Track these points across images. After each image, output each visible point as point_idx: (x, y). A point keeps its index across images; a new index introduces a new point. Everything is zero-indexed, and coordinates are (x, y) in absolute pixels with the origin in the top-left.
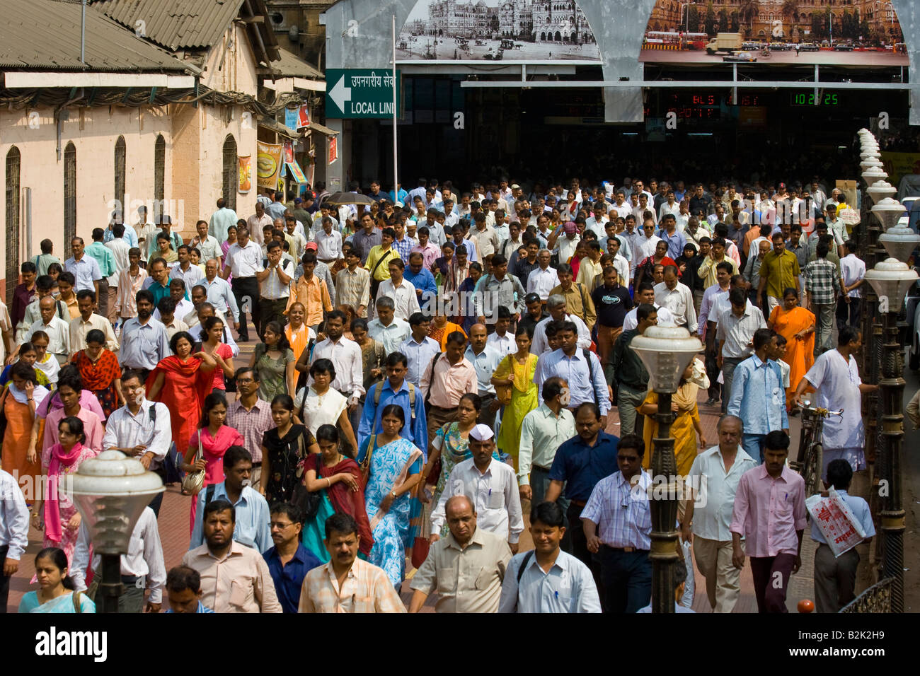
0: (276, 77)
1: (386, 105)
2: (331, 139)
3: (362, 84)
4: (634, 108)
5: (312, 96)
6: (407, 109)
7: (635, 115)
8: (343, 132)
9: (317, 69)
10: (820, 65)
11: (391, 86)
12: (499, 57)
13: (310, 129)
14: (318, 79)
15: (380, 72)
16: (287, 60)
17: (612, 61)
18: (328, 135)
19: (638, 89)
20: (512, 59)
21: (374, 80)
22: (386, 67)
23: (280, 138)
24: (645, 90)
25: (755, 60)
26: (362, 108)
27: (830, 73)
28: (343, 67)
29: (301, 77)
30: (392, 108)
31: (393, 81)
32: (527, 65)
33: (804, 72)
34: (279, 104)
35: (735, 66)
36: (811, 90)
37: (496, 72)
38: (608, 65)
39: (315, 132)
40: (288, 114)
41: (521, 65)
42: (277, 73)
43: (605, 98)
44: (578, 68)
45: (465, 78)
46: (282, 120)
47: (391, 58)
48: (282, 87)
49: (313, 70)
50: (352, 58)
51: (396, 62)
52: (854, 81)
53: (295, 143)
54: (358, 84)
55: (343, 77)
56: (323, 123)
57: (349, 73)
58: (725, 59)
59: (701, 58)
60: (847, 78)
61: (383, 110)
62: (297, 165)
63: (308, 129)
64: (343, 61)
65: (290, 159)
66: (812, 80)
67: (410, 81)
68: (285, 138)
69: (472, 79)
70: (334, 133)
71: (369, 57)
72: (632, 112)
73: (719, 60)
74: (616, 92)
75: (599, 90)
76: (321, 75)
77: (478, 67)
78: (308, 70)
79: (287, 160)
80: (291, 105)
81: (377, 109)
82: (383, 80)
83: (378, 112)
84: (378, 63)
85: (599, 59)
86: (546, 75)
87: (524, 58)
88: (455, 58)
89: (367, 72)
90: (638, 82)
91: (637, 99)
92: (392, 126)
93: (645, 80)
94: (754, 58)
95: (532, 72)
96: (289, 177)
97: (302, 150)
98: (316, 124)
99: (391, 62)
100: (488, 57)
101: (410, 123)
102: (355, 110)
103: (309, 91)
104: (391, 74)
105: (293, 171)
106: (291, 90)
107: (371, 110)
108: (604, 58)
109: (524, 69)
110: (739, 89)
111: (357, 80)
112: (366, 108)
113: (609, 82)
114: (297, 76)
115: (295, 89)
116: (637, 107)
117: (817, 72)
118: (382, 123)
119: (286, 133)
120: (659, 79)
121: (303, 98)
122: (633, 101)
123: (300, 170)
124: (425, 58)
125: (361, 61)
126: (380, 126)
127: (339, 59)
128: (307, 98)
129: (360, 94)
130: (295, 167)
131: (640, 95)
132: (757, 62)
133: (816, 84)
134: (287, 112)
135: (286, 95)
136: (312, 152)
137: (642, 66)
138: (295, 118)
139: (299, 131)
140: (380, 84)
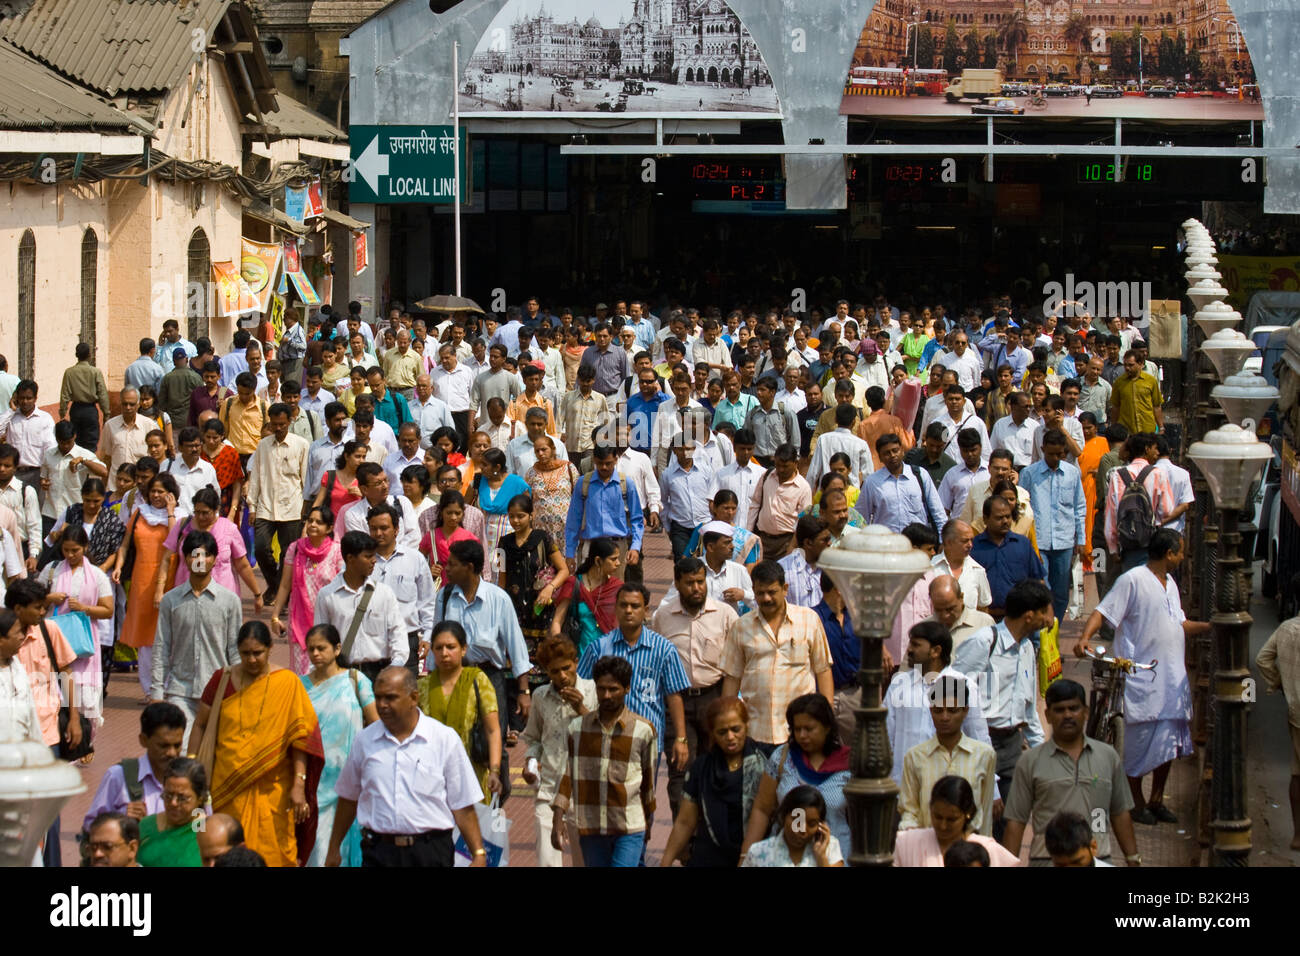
0: (271, 138)
1: (444, 182)
2: (358, 235)
3: (406, 150)
4: (832, 188)
5: (328, 168)
6: (476, 189)
7: (834, 197)
8: (377, 225)
9: (335, 125)
10: (1123, 119)
11: (451, 152)
12: (620, 108)
13: (325, 219)
14: (337, 141)
15: (435, 131)
16: (288, 112)
17: (798, 114)
18: (352, 229)
19: (839, 157)
20: (641, 110)
21: (424, 143)
22: (443, 123)
23: (278, 233)
24: (849, 159)
25: (1022, 112)
26: (406, 187)
27: (1139, 130)
28: (376, 123)
29: (310, 138)
30: (452, 187)
31: (454, 144)
32: (665, 120)
33: (1099, 130)
34: (276, 180)
35: (990, 122)
36: (1110, 159)
37: (615, 131)
38: (791, 119)
39: (332, 225)
40: (290, 196)
41: (655, 120)
42: (271, 131)
43: (787, 171)
44: (745, 124)
45: (568, 139)
46: (281, 207)
47: (452, 109)
48: (280, 154)
49: (330, 127)
50: (390, 108)
51: (459, 115)
52: (1176, 144)
53: (301, 242)
54: (399, 150)
55: (377, 138)
56: (345, 211)
57: (386, 133)
58: (974, 111)
59: (937, 109)
60: (1166, 140)
61: (438, 190)
62: (304, 275)
63: (321, 220)
64: (377, 113)
65: (294, 267)
66: (1112, 142)
67: (480, 145)
68: (286, 236)
69: (578, 141)
70: (362, 224)
71: (417, 107)
72: (828, 192)
73: (966, 112)
74: (804, 163)
75: (777, 159)
76: (342, 135)
77: (587, 123)
78: (323, 127)
79: (289, 269)
80: (296, 182)
81: (429, 188)
82: (438, 142)
83: (432, 193)
84: (431, 117)
85: (777, 111)
86: (695, 135)
87: (659, 110)
88: (552, 108)
89: (413, 130)
90: (839, 147)
91: (836, 173)
92: (454, 215)
93: (849, 143)
94: (1020, 108)
95: (672, 131)
96: (292, 295)
97: (311, 252)
98: (334, 212)
99: (452, 115)
100: (604, 107)
101: (481, 210)
102: (394, 190)
103: (323, 160)
104: (451, 134)
105: (298, 285)
106: (295, 159)
107: (420, 189)
108: (785, 108)
109: (660, 126)
110: (997, 157)
111: (398, 143)
112: (412, 186)
113: (792, 147)
114: (304, 137)
115: (301, 156)
116: (837, 185)
117: (1118, 131)
118: (438, 210)
119: (286, 226)
120: (872, 142)
121: (314, 171)
122: (831, 176)
123: (308, 284)
124: (504, 108)
125: (405, 114)
126: (434, 214)
127: (371, 109)
128: (320, 172)
129: (402, 165)
130: (301, 280)
131: (842, 166)
132: (1026, 114)
133: (1118, 150)
134: (289, 192)
135: (287, 167)
136: (327, 256)
137: (844, 121)
138: (301, 203)
139: (307, 222)
140: (434, 150)
